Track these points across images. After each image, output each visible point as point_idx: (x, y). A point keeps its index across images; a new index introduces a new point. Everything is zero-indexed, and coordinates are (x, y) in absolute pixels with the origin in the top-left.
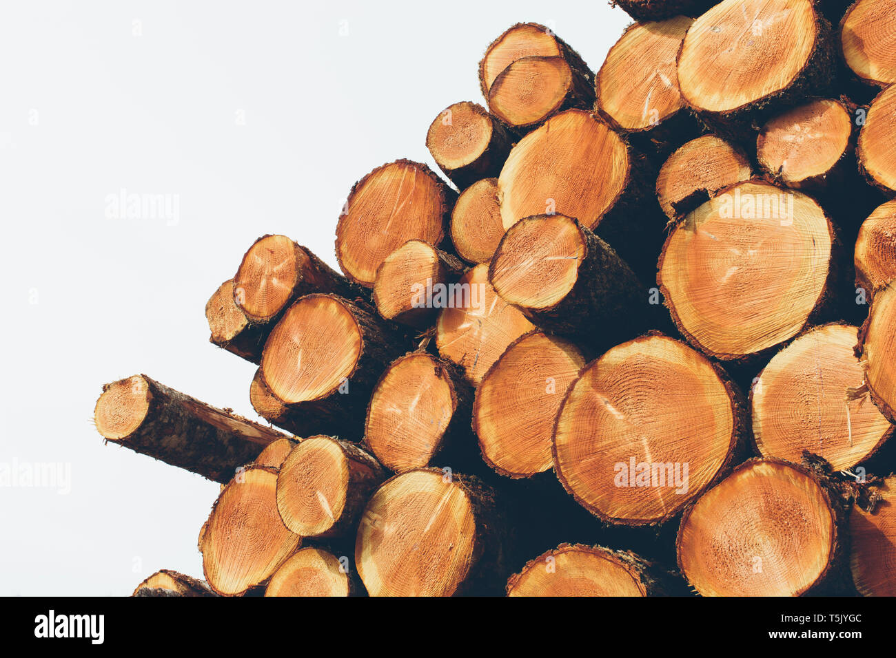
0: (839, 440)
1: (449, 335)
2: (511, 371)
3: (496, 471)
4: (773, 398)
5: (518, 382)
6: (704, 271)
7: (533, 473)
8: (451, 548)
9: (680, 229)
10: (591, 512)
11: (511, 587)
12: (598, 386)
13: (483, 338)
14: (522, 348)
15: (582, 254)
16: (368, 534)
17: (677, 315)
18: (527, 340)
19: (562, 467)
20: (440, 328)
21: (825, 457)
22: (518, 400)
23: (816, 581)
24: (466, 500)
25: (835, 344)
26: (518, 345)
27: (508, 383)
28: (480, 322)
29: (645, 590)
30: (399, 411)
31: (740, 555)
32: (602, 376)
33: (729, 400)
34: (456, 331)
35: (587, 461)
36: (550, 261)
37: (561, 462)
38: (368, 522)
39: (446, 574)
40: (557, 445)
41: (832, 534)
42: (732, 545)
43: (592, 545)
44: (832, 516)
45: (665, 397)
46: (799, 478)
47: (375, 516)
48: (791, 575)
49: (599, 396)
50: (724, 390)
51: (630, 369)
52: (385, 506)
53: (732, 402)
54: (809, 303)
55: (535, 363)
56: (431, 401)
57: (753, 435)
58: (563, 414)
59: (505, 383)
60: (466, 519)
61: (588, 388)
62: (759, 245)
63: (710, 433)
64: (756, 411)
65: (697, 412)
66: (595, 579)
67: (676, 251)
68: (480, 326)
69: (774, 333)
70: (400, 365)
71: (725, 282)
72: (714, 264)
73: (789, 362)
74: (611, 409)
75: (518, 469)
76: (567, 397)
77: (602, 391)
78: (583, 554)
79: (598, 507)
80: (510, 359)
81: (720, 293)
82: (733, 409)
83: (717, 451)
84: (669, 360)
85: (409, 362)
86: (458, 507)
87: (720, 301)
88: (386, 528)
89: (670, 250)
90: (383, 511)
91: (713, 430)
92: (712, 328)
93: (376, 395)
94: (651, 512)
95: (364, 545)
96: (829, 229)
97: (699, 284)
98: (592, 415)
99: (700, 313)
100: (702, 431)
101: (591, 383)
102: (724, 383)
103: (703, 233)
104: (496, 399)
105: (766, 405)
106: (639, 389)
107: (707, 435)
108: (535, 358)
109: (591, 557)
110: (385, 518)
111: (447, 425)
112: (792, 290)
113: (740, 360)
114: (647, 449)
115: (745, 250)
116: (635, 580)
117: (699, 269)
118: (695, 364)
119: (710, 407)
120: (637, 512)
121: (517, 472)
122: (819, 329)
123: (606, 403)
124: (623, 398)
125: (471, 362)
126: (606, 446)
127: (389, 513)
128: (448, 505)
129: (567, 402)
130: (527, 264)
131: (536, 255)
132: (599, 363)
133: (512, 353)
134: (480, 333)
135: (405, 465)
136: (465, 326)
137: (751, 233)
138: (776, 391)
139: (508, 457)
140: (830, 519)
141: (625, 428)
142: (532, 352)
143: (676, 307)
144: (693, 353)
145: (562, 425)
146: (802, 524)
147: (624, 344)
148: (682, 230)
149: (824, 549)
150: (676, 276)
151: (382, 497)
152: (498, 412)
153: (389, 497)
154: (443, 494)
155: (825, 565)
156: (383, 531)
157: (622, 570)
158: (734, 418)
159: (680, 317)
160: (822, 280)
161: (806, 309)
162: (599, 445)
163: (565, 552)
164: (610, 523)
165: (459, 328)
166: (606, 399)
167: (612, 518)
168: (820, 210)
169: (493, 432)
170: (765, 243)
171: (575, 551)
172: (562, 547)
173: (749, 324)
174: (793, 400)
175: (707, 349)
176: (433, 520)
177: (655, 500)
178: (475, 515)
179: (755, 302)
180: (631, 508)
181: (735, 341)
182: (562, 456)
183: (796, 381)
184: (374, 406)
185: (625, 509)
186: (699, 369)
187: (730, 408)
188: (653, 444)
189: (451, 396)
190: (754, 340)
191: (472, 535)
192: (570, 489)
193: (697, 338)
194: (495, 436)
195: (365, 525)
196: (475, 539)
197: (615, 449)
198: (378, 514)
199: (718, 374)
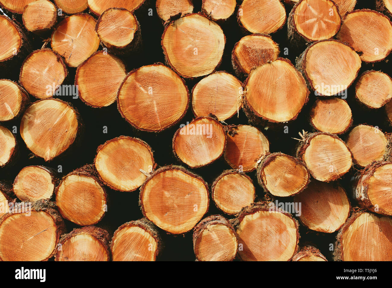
0: (222, 111)
1: (57, 43)
2: (93, 65)
3: (86, 104)
4: (200, 94)
5: (96, 70)
6: (179, 44)
7: (102, 106)
8: (66, 131)
9: (171, 26)
10: (132, 125)
11: (99, 149)
12: (137, 80)
13: (74, 47)
14: (97, 56)
15: (136, 29)
16: (26, 122)
17: (168, 58)
18: (100, 54)
19: (121, 107)
20: (53, 39)
21: (216, 116)
22: (96, 77)
23: (218, 157)
24: (74, 114)
25: (223, 79)
26: (96, 55)
27: (91, 70)
28: (72, 40)
29: (152, 154)
30: (37, 72)
31: (195, 147)
32: (139, 76)
33: (187, 93)
34: (61, 42)
35: (131, 107)
36: (123, 28)
37: (121, 105)
38: (26, 117)
39: (64, 141)
40: (119, 99)
41: (225, 143)
42: (192, 144)
43: (133, 137)
44: (226, 138)
45: (163, 88)
46: (217, 125)
47: (30, 115)
48: (211, 155)
49: (137, 83)
50: (185, 89)
51: (150, 75)
52: (35, 112)
53: (188, 93)
54: (216, 63)
55: (103, 64)
56: (54, 71)
57: (192, 105)
58: (122, 88)
59: (90, 69)
60: (74, 121)
61: (133, 79)
62: (200, 39)
63: (179, 103)
64: (194, 97)
65: (175, 95)
66: (134, 149)
67: (169, 34)
68: (72, 42)
69: (203, 71)
70: (38, 53)
71: (187, 49)
72: (183, 42)
73: (207, 82)
74: (142, 89)
75: (95, 104)
76: (124, 82)
77: (139, 82)
78: (129, 140)
79: (135, 124)
80: (92, 60)
81: (185, 53)
82: (188, 96)
83: (181, 110)
84: (165, 75)
85: (43, 52)
86: (70, 116)
87: (184, 56)
88: (35, 121)
89: (167, 33)
90: (34, 113)
91: (180, 102)
92: (181, 65)
93: (26, 64)
94: (155, 128)
95: (25, 126)
96: (224, 38)
97: (177, 48)
98: (134, 90)
99: (177, 59)
100: (176, 102)
101: (134, 78)
102: (185, 86)
103: (179, 29)
104: (86, 75)
105: (198, 95)
106: (153, 83)
107: (178, 103)
108: (103, 62)
109: (133, 141)
110: (35, 117)
111: (62, 82)
112: (211, 58)
113: (190, 79)
114: (155, 105)
115: (195, 40)
116: (149, 151)
117: (177, 43)
118: (175, 78)
119: (180, 94)
120: (150, 127)
121: (95, 105)
122: (219, 73)
123: (140, 86)
124: (147, 86)
125: (68, 56)
126: (139, 102)
127: (37, 115)
128: (65, 115)
129: (124, 84)
130: (112, 27)
131: (117, 25)
132: (138, 71)
133: (93, 58)
134: (72, 45)
135: (41, 95)
136: (65, 40)
137: (197, 33)
138: (202, 91)
139: (91, 99)
140: (225, 139)
141: (147, 97)
142: (102, 59)
143: (168, 55)
144: (175, 74)
145: (122, 92)
146: (216, 139)
147: (148, 66)
148: (172, 26)
149: (222, 148)
150: (169, 44)
151: (34, 108)
152: (86, 81)
153: (37, 108)
154: (63, 110)
155: (222, 153)
156: (34, 122)
157: (144, 147)
158: (188, 99)
159: (170, 59)
160: (221, 56)
161: (214, 65)
162: (136, 101)
163: (123, 139)
164: (139, 130)
165: (62, 41)
166: (140, 85)
167: (140, 128)
168: (221, 31)
169: (84, 88)
170: (202, 38)
171: (126, 139)
172: (121, 137)
173: (195, 66)
174: (207, 95)
175: (179, 73)
176: (58, 120)
177: (157, 124)
178: (78, 120)
179: (198, 59)
180: (148, 125)
181: (189, 72)
182: (121, 104)
183: (209, 89)
184: (25, 68)
185: (145, 125)
186: (177, 80)
187: (187, 95)
188: (158, 104)
189: (64, 71)
190: (196, 72)
191: (76, 127)
192: (124, 116)
193: (176, 68)
194: (85, 90)
195: (25, 119)
196: (77, 129)
197: (143, 104)
198: (32, 114)
199: (183, 83)
